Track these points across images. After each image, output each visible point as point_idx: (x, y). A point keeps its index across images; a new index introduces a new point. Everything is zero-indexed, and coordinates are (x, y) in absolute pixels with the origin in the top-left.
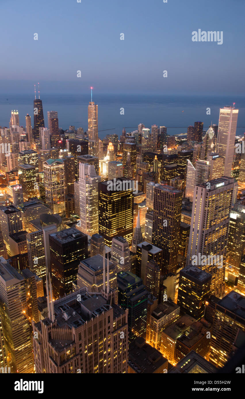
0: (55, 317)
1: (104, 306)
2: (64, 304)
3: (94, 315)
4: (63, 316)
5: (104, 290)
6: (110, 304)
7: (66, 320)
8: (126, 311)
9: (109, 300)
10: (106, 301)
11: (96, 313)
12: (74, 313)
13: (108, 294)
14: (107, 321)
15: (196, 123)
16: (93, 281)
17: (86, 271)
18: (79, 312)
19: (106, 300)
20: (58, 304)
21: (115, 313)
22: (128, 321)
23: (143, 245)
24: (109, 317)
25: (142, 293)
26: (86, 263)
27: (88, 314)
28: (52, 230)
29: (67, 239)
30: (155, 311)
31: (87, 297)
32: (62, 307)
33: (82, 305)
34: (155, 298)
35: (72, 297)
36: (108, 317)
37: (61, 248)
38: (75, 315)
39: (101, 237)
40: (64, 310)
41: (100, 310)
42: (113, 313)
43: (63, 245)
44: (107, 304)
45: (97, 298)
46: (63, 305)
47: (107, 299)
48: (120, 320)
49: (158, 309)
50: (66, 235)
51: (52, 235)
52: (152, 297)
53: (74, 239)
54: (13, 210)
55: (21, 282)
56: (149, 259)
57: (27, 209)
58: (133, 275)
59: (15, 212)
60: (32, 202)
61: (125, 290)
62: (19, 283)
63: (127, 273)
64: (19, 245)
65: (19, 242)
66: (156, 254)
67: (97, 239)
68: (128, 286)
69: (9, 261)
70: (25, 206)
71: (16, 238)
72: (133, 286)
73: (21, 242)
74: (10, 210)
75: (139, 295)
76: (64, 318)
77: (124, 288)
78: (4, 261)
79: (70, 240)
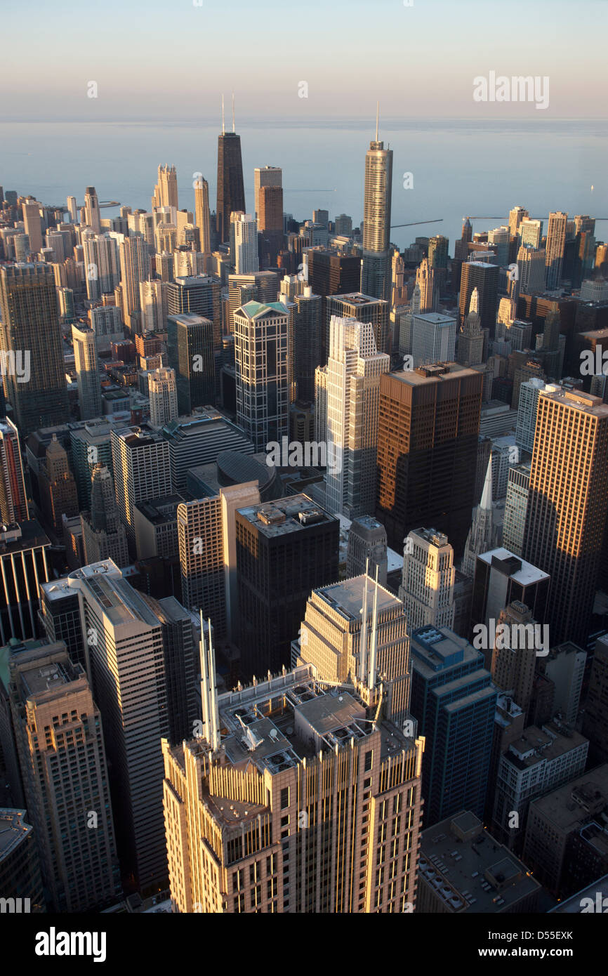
0: (222, 738)
1: (358, 723)
2: (249, 704)
3: (328, 744)
4: (243, 738)
5: (362, 679)
6: (373, 719)
7: (252, 748)
8: (417, 742)
9: (375, 708)
10: (363, 710)
11: (335, 740)
12: (274, 733)
13: (370, 690)
14: (362, 764)
16: (342, 647)
17: (327, 617)
18: (290, 731)
19: (365, 705)
20: (234, 703)
21: (385, 744)
22: (423, 770)
23: (494, 558)
24: (368, 755)
25: (481, 692)
26: (327, 597)
27: (312, 740)
28: (245, 498)
29: (284, 526)
30: (515, 744)
31: (314, 692)
32: (242, 712)
33: (298, 714)
34: (517, 710)
35: (273, 688)
36: (364, 755)
37: (266, 548)
38: (275, 739)
39: (378, 525)
40: (248, 721)
41: (345, 733)
42: (380, 744)
43: (273, 539)
44: (366, 718)
45: (341, 699)
46: (246, 707)
47: (368, 703)
48: (399, 766)
49: (526, 740)
50: (282, 515)
51: (242, 513)
52: (509, 705)
53: (304, 527)
54: (148, 437)
55: (154, 631)
56: (509, 600)
57: (185, 436)
58: (459, 638)
59: (152, 441)
60: (200, 418)
61: (433, 681)
62: (147, 633)
63: (440, 633)
64: (158, 530)
65: (158, 523)
66: (532, 587)
67: (366, 530)
68: (440, 669)
69: (132, 571)
70: (181, 428)
71: (154, 514)
72: (457, 671)
73: (166, 524)
74: (138, 435)
75: (470, 697)
76: (247, 743)
77: (429, 675)
78: (114, 572)
79: (290, 528)
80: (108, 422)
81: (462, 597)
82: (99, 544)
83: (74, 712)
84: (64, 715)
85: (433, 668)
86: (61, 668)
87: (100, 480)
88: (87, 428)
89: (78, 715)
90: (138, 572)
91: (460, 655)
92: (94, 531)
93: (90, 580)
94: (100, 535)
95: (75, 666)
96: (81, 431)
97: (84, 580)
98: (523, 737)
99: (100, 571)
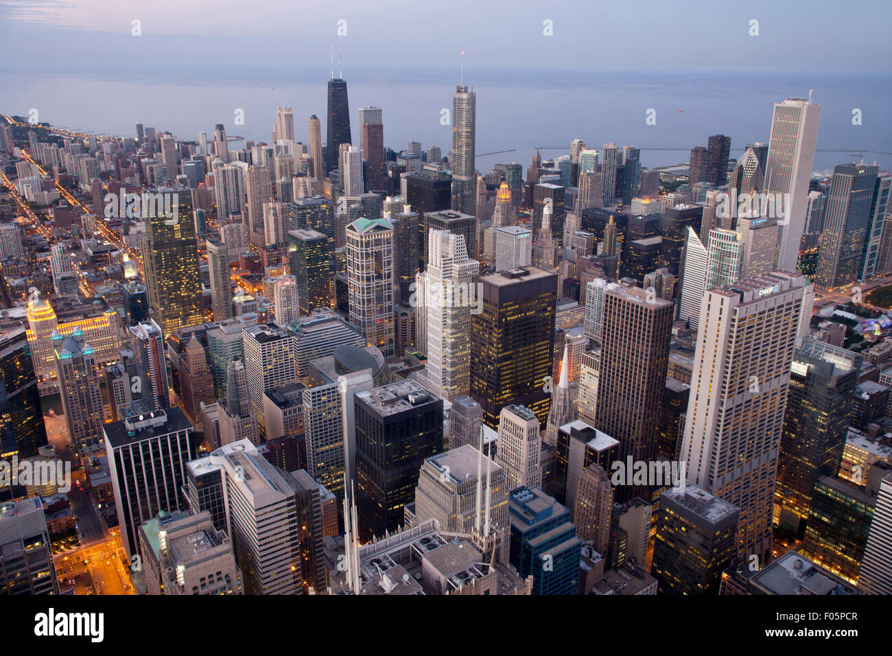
0: (363, 584)
1: (476, 566)
2: (383, 554)
3: (453, 585)
4: (380, 583)
5: (478, 529)
6: (489, 562)
8: (527, 580)
9: (489, 553)
10: (480, 556)
11: (458, 581)
12: (406, 577)
13: (486, 538)
15: (711, 138)
16: (451, 507)
17: (437, 482)
18: (418, 576)
19: (481, 551)
20: (370, 554)
21: (500, 584)
23: (573, 429)
24: (487, 593)
25: (568, 541)
26: (437, 464)
27: (438, 583)
28: (361, 384)
29: (396, 406)
30: (597, 586)
31: (437, 542)
32: (378, 561)
33: (425, 561)
34: (597, 557)
35: (403, 540)
36: (484, 593)
37: (381, 425)
38: (407, 583)
39: (475, 404)
40: (384, 568)
41: (467, 575)
42: (496, 583)
43: (387, 418)
44: (483, 562)
45: (461, 546)
46: (381, 557)
47: (484, 549)
49: (605, 581)
50: (394, 397)
51: (360, 396)
52: (591, 552)
53: (412, 407)
54: (275, 334)
55: (288, 499)
56: (587, 464)
57: (306, 333)
58: (547, 496)
59: (278, 337)
60: (318, 317)
61: (528, 533)
62: (283, 501)
63: (532, 493)
64: (285, 414)
65: (285, 407)
66: (605, 452)
67: (465, 408)
68: (533, 523)
69: (263, 450)
70: (302, 326)
71: (280, 400)
72: (547, 524)
73: (292, 408)
74: (267, 333)
75: (559, 546)
76: (383, 587)
77: (524, 528)
78: (251, 449)
79: (401, 408)
80: (239, 322)
81: (547, 463)
82: (234, 427)
83: (219, 573)
84: (211, 576)
85: (527, 522)
86: (207, 535)
87: (234, 371)
88: (221, 327)
89: (223, 575)
90: (268, 451)
91: (549, 511)
92: (230, 416)
93: (231, 457)
94: (235, 419)
95: (219, 532)
96: (216, 330)
97: (226, 456)
98: (603, 580)
99: (240, 448)
